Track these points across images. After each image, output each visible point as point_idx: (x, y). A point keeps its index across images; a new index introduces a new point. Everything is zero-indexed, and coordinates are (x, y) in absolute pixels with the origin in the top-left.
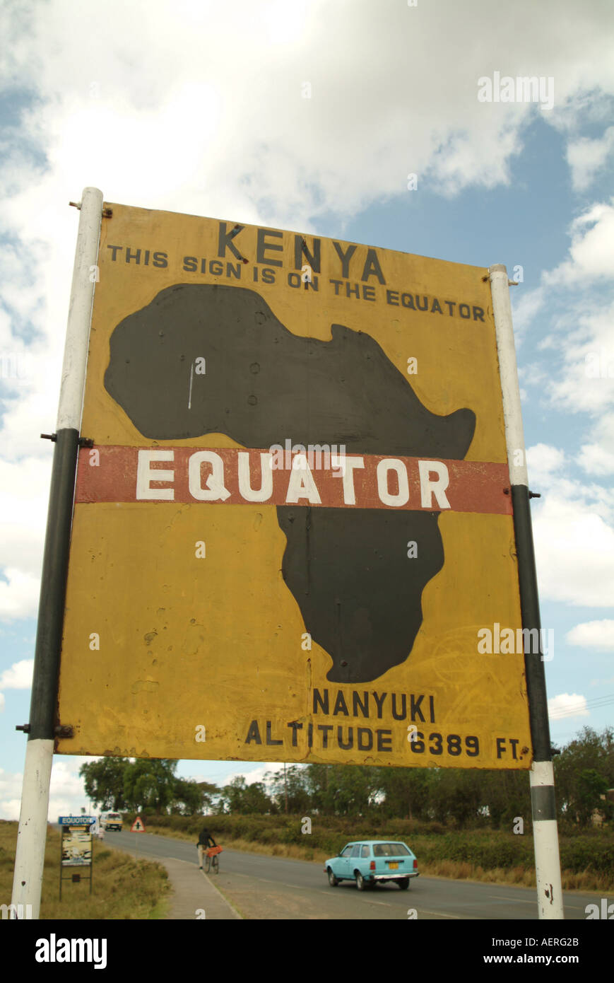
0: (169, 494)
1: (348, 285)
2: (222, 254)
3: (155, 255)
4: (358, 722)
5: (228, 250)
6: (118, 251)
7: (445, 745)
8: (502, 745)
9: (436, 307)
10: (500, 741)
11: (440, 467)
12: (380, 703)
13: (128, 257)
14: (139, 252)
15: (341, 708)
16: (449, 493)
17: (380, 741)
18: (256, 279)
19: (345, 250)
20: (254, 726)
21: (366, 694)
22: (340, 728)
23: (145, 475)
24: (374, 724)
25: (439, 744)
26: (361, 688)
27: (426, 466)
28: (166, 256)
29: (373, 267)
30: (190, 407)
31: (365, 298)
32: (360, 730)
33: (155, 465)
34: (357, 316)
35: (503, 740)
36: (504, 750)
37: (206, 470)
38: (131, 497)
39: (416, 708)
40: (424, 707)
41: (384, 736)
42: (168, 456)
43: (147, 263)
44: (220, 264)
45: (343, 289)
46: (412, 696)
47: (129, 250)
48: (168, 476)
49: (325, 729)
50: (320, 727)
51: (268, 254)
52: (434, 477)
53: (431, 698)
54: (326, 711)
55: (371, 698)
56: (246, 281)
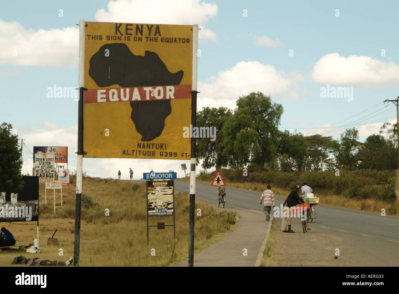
0: (105, 100)
1: (150, 38)
2: (116, 33)
3: (99, 36)
4: (148, 150)
5: (118, 32)
6: (90, 36)
7: (168, 154)
8: (183, 154)
9: (175, 41)
10: (182, 153)
11: (172, 88)
12: (153, 146)
13: (93, 38)
14: (95, 36)
15: (144, 147)
16: (174, 94)
17: (153, 154)
18: (125, 40)
19: (150, 27)
20: (124, 151)
21: (150, 144)
22: (143, 151)
23: (99, 96)
24: (151, 150)
25: (167, 154)
26: (149, 142)
27: (168, 88)
28: (102, 36)
29: (158, 31)
30: (109, 78)
31: (155, 41)
32: (148, 152)
33: (102, 94)
34: (153, 47)
35: (183, 153)
36: (183, 155)
37: (113, 94)
38: (96, 101)
39: (162, 147)
40: (164, 146)
41: (154, 153)
42: (104, 91)
43: (97, 39)
44: (116, 37)
45: (149, 40)
46: (161, 144)
47: (92, 36)
48: (105, 96)
49: (140, 151)
50: (139, 151)
51: (129, 32)
52: (170, 90)
53: (166, 144)
54: (140, 147)
55: (151, 145)
56: (123, 41)
